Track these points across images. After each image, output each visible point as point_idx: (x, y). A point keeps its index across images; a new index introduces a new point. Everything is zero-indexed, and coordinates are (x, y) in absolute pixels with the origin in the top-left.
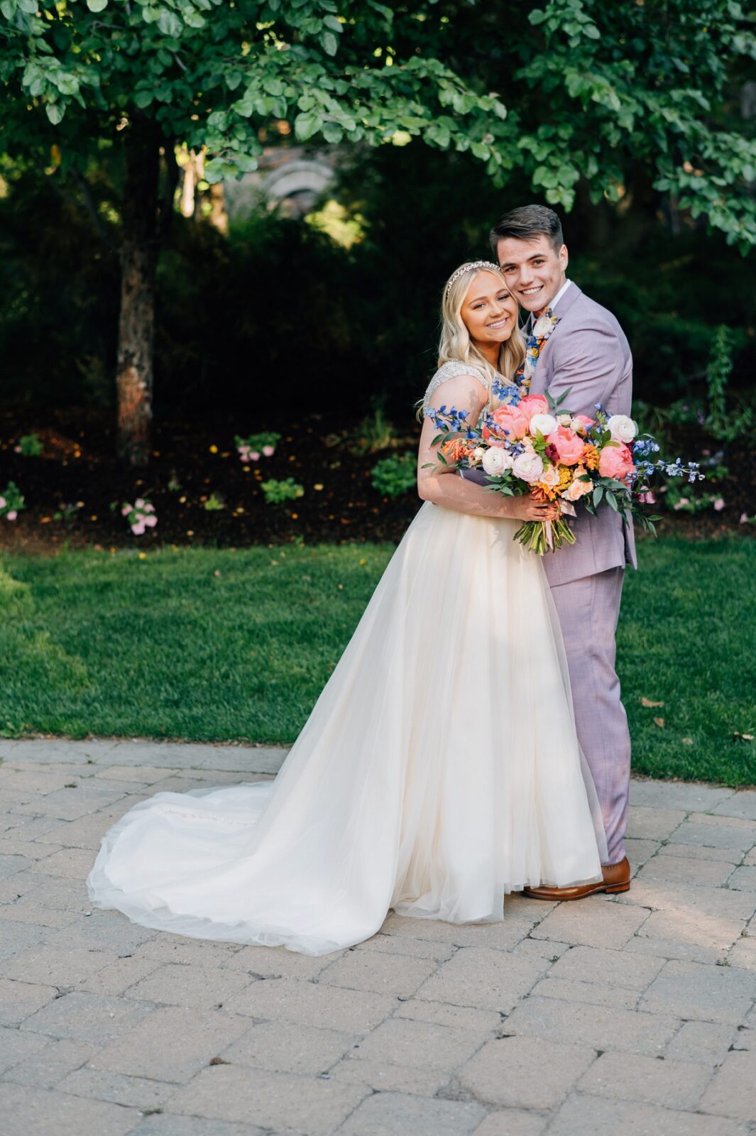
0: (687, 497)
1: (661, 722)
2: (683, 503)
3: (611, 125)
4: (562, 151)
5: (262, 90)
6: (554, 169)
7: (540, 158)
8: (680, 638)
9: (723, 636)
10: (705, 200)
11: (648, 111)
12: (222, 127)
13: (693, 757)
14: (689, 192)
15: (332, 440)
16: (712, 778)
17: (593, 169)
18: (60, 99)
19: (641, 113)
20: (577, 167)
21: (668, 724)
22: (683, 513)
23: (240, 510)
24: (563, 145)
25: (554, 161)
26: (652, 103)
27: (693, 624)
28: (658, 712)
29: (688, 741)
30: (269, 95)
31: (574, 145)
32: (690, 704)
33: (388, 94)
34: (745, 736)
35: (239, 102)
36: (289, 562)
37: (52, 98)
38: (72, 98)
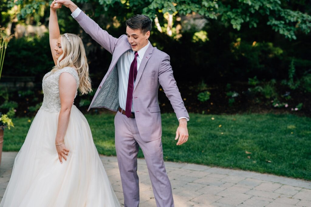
0: (278, 103)
1: (249, 157)
2: (277, 105)
3: (252, 9)
4: (239, 15)
5: (156, 2)
6: (236, 20)
7: (232, 17)
8: (261, 137)
9: (272, 137)
10: (279, 27)
11: (263, 5)
12: (146, 11)
13: (254, 165)
14: (275, 25)
15: (191, 88)
16: (257, 171)
17: (248, 19)
18: (107, 5)
19: (261, 5)
20: (243, 19)
21: (251, 158)
22: (277, 108)
23: (164, 105)
24: (239, 14)
25: (236, 18)
26: (265, 3)
27: (266, 134)
28: (249, 155)
29: (255, 162)
30: (158, 3)
31: (242, 13)
32: (258, 153)
33: (190, 2)
34: (269, 161)
35: (151, 5)
36: (172, 117)
37: (105, 5)
38: (110, 5)
